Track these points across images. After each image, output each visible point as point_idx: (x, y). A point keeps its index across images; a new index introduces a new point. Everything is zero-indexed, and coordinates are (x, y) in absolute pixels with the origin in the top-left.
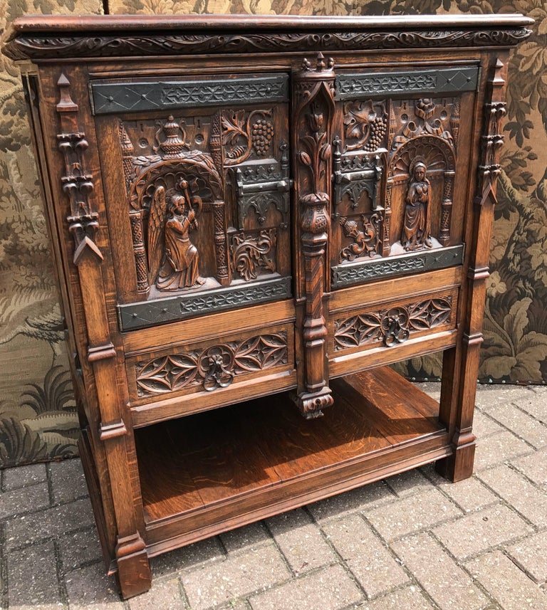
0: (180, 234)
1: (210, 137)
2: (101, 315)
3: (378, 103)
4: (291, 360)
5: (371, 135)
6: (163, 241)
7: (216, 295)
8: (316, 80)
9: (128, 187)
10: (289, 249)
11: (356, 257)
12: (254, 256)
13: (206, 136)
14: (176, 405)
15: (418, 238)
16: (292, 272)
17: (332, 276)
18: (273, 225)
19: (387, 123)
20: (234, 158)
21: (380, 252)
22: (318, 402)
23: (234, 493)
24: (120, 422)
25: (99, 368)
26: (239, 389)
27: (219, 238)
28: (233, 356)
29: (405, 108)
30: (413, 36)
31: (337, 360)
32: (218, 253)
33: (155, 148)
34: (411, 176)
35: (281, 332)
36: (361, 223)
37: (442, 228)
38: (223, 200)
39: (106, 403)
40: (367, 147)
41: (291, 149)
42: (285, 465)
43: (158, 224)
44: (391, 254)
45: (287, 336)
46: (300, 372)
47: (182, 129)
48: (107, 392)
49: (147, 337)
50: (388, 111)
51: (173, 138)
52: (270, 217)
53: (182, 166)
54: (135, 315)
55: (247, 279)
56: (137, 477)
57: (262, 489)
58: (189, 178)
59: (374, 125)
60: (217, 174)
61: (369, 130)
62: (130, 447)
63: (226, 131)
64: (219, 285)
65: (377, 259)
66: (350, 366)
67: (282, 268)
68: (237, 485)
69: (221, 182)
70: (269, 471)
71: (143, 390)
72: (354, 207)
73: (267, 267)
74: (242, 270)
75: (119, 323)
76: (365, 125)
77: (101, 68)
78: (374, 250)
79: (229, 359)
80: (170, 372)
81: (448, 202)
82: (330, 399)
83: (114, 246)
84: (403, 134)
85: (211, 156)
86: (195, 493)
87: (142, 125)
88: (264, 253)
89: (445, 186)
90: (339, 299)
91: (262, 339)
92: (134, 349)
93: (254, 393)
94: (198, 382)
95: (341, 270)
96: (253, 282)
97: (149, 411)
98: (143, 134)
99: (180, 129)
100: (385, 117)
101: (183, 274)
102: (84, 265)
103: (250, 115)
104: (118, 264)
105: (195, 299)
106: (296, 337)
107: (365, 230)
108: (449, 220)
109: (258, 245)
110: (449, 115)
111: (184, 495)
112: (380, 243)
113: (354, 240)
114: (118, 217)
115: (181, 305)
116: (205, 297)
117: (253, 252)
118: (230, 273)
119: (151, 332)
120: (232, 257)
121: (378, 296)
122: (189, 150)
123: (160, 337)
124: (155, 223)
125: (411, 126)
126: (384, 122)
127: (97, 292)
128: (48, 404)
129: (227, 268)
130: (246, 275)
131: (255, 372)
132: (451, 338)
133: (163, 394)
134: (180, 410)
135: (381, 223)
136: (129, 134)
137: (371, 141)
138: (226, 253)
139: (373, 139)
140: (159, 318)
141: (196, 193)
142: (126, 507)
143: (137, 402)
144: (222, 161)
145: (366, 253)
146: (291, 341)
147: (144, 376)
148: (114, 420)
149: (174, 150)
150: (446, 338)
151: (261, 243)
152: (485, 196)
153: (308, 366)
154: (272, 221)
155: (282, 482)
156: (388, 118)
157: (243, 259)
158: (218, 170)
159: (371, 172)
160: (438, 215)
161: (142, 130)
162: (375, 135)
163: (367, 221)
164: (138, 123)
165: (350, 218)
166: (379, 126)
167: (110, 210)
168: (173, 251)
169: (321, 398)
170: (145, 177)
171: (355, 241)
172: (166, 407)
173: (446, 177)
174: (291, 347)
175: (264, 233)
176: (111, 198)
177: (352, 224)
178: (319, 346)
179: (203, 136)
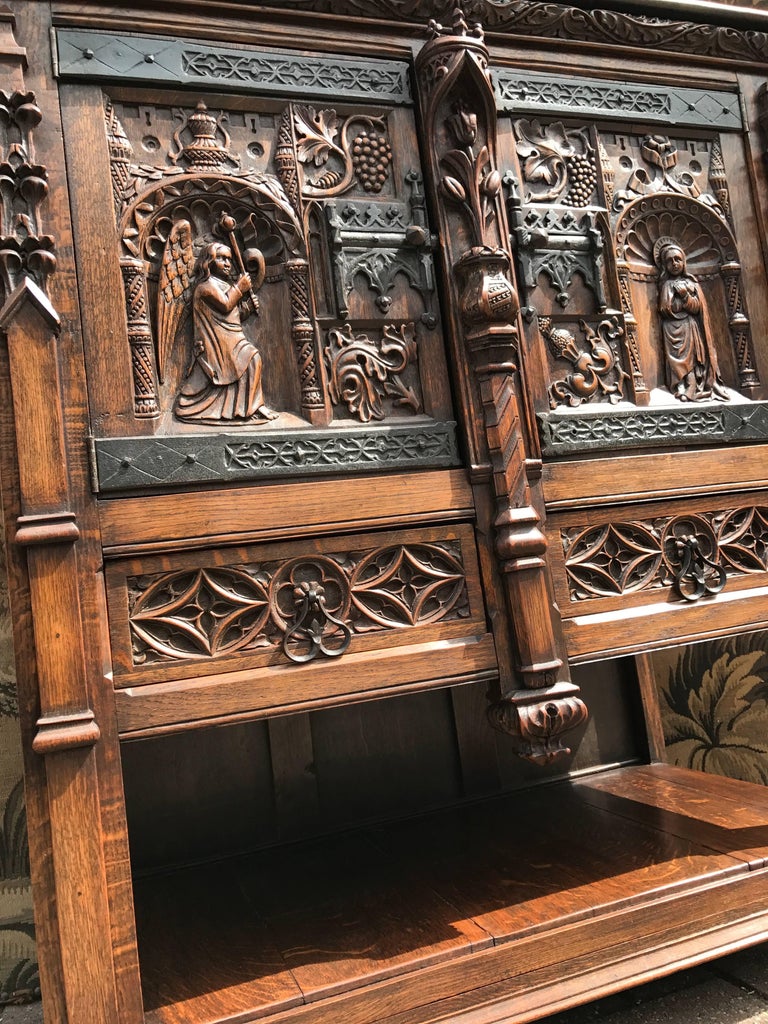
1: (278, 146)
3: (575, 131)
4: (477, 610)
5: (571, 182)
7: (301, 442)
8: (454, 46)
9: (121, 211)
10: (443, 367)
11: (584, 402)
12: (375, 373)
13: (267, 146)
14: (219, 691)
15: (699, 380)
16: (456, 412)
17: (541, 432)
18: (406, 316)
19: (597, 164)
20: (322, 187)
21: (629, 394)
22: (552, 710)
23: (377, 967)
24: (84, 709)
25: (39, 565)
26: (366, 664)
27: (300, 327)
28: (347, 587)
29: (624, 148)
31: (580, 621)
32: (302, 360)
33: (172, 154)
34: (660, 270)
35: (446, 542)
36: (581, 336)
37: (740, 368)
38: (305, 257)
39: (53, 659)
40: (567, 199)
41: (426, 180)
42: (501, 913)
43: (178, 288)
45: (460, 553)
46: (501, 638)
47: (224, 130)
48: (57, 628)
49: (152, 514)
50: (594, 145)
51: (205, 138)
52: (400, 299)
53: (224, 188)
54: (128, 459)
55: (365, 419)
56: (126, 882)
58: (240, 215)
59: (574, 164)
60: (291, 211)
61: (565, 171)
62: (111, 790)
63: (303, 140)
64: (305, 424)
65: (627, 407)
66: (612, 637)
67: (433, 404)
69: (298, 224)
71: (145, 648)
72: (563, 299)
73: (403, 400)
74: (352, 399)
75: (91, 475)
76: (556, 161)
77: (74, 7)
78: (617, 392)
79: (337, 591)
80: (207, 614)
81: (740, 318)
83: (88, 316)
84: (628, 188)
85: (279, 180)
87: (148, 114)
88: (395, 370)
89: (727, 291)
90: (562, 480)
91: (407, 553)
92: (124, 539)
93: (401, 679)
94: (272, 642)
95: (556, 420)
96: (377, 425)
97: (159, 698)
98: (149, 131)
99: (219, 129)
100: (590, 154)
101: (231, 393)
102: (21, 334)
103: (347, 123)
104: (93, 353)
105: (256, 445)
106: (482, 556)
107: (591, 350)
108: (751, 354)
109: (381, 354)
110: (705, 169)
112: (626, 378)
113: (574, 364)
114: (98, 262)
115: (227, 452)
116: (279, 441)
117: (373, 365)
118: (327, 400)
120: (329, 370)
122: (236, 166)
123: (182, 518)
124: (173, 289)
125: (641, 175)
126: (592, 163)
127: (44, 393)
129: (321, 392)
130: (361, 409)
131: (400, 631)
133: (192, 662)
134: (230, 704)
135: (620, 339)
136: (123, 125)
137: (574, 191)
138: (316, 360)
139: (576, 188)
140: (179, 474)
141: (252, 244)
143: (132, 677)
144: (298, 189)
145: (604, 396)
146: (471, 565)
147: (147, 614)
148: (70, 704)
149: (209, 159)
151: (386, 348)
153: (517, 620)
154: (405, 309)
155: (495, 942)
156: (597, 157)
157: (354, 376)
158: (292, 204)
159: (583, 240)
160: (728, 343)
161: (149, 124)
162: (578, 180)
163: (592, 332)
164: (142, 111)
165: (559, 320)
166: (583, 167)
167: (84, 247)
168: (210, 345)
170: (153, 198)
171: (576, 369)
172: (198, 693)
173: (726, 274)
174: (472, 580)
175: (390, 331)
176: (84, 226)
177: (563, 334)
179: (260, 146)
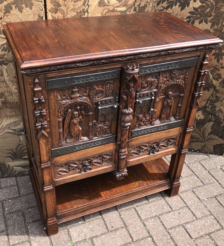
0: (75, 124)
1: (89, 92)
2: (46, 154)
4: (113, 161)
5: (151, 85)
6: (69, 126)
7: (88, 143)
8: (131, 74)
9: (58, 111)
10: (116, 126)
11: (141, 127)
14: (70, 178)
16: (116, 133)
17: (131, 133)
18: (110, 119)
19: (159, 81)
20: (98, 98)
21: (151, 124)
22: (122, 175)
23: (89, 202)
25: (44, 170)
26: (94, 172)
27: (90, 124)
28: (92, 162)
29: (166, 74)
30: (172, 52)
31: (131, 160)
32: (89, 129)
33: (68, 98)
34: (166, 97)
35: (110, 153)
36: (144, 115)
37: (176, 114)
38: (92, 112)
39: (46, 180)
40: (149, 89)
41: (120, 94)
42: (108, 191)
43: (68, 122)
44: (155, 124)
45: (112, 154)
46: (117, 165)
47: (79, 91)
48: (47, 177)
49: (62, 158)
50: (159, 77)
51: (75, 94)
52: (110, 116)
53: (78, 103)
54: (58, 152)
55: (99, 137)
56: (55, 200)
57: (99, 201)
58: (81, 106)
59: (153, 82)
60: (91, 104)
63: (95, 90)
64: (88, 139)
66: (135, 162)
67: (112, 132)
68: (90, 199)
69: (92, 107)
70: (102, 193)
71: (59, 174)
73: (107, 132)
74: (97, 134)
75: (52, 155)
76: (149, 82)
77: (51, 74)
78: (148, 124)
79: (91, 162)
80: (69, 168)
81: (180, 105)
82: (126, 174)
83: (52, 130)
84: (164, 84)
85: (89, 98)
86: (75, 201)
87: (64, 90)
88: (106, 128)
89: (179, 99)
90: (133, 141)
91: (103, 156)
92: (57, 162)
94: (79, 170)
95: (135, 131)
96: (102, 138)
97: (61, 180)
100: (158, 78)
101: (76, 137)
102: (41, 139)
103: (105, 83)
104: (53, 136)
105: (80, 145)
106: (116, 154)
107: (145, 117)
108: (180, 111)
110: (184, 75)
111: (71, 202)
112: (151, 121)
113: (141, 121)
114: (54, 121)
115: (75, 148)
116: (83, 144)
117: (102, 128)
118: (93, 135)
119: (63, 157)
120: (94, 130)
121: (148, 139)
122: (81, 97)
123: (66, 158)
124: (67, 121)
125: (168, 80)
126: (157, 80)
127: (45, 147)
128: (17, 157)
129: (92, 134)
130: (99, 136)
131: (100, 166)
132: (175, 150)
133: (66, 175)
135: (152, 114)
136: (59, 94)
137: (151, 87)
138: (92, 129)
141: (82, 110)
142: (51, 210)
143: (57, 178)
144: (93, 100)
145: (146, 125)
146: (114, 156)
147: (59, 170)
148: (49, 185)
149: (76, 98)
150: (173, 151)
151: (105, 125)
152: (195, 103)
153: (119, 164)
155: (106, 199)
156: (159, 79)
157: (98, 131)
159: (150, 98)
160: (175, 109)
161: (64, 92)
162: (153, 85)
163: (147, 114)
165: (141, 113)
166: (155, 82)
167: (51, 119)
168: (73, 130)
169: (123, 174)
170: (64, 108)
172: (67, 179)
173: (180, 96)
174: (114, 158)
175: (107, 122)
176: (52, 116)
177: (141, 116)
178: (124, 158)
179: (87, 92)
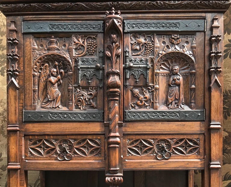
0: (53, 84)
1: (69, 45)
3: (149, 35)
4: (103, 155)
5: (145, 49)
7: (65, 113)
8: (110, 18)
9: (33, 62)
11: (139, 108)
12: (85, 99)
13: (67, 45)
14: (44, 164)
15: (176, 103)
18: (95, 85)
19: (154, 44)
20: (78, 55)
21: (153, 107)
22: (114, 179)
24: (18, 163)
25: (11, 135)
26: (75, 163)
27: (69, 88)
28: (73, 146)
29: (164, 39)
30: (162, 2)
32: (69, 95)
33: (46, 48)
35: (98, 139)
36: (141, 91)
37: (191, 100)
38: (72, 72)
39: (12, 153)
40: (144, 54)
43: (44, 79)
45: (101, 142)
46: (107, 161)
47: (57, 42)
48: (13, 147)
49: (34, 127)
50: (154, 39)
51: (53, 44)
52: (94, 81)
53: (55, 56)
54: (30, 115)
58: (59, 62)
59: (147, 45)
60: (70, 61)
61: (144, 47)
62: (22, 179)
63: (75, 43)
64: (68, 110)
65: (152, 110)
67: (99, 107)
69: (72, 64)
71: (31, 153)
72: (137, 81)
73: (92, 105)
74: (79, 105)
76: (141, 44)
77: (27, 17)
78: (149, 106)
79: (71, 147)
80: (44, 148)
81: (193, 86)
82: (121, 180)
83: (25, 85)
84: (163, 50)
85: (69, 53)
87: (42, 39)
88: (91, 98)
89: (191, 79)
90: (129, 127)
91: (88, 141)
92: (28, 131)
93: (82, 167)
94: (56, 155)
95: (130, 112)
96: (84, 111)
97: (32, 163)
98: (41, 43)
99: (56, 42)
100: (153, 41)
101: (53, 102)
102: (11, 89)
103: (87, 38)
104: (26, 93)
105: (56, 113)
107: (143, 95)
108: (195, 95)
109: (88, 94)
112: (152, 102)
113: (138, 98)
114: (28, 74)
115: (50, 115)
116: (61, 113)
117: (85, 97)
118: (74, 105)
119: (36, 125)
120: (75, 97)
121: (151, 129)
122: (60, 50)
123: (39, 128)
125: (168, 46)
126: (152, 44)
127: (14, 101)
129: (72, 102)
130: (81, 107)
131: (84, 157)
132: (200, 163)
133: (39, 157)
134: (46, 166)
135: (153, 91)
136: (36, 43)
137: (146, 52)
138: (72, 95)
139: (146, 51)
140: (39, 119)
141: (61, 68)
143: (28, 158)
144: (72, 55)
146: (103, 145)
147: (32, 147)
148: (14, 161)
149: (53, 49)
150: (197, 162)
151: (89, 93)
152: (213, 82)
154: (95, 84)
157: (81, 99)
158: (71, 59)
159: (145, 65)
160: (188, 93)
161: (42, 42)
162: (147, 49)
163: (145, 90)
164: (40, 39)
165: (135, 87)
166: (149, 45)
167: (26, 70)
168: (49, 92)
169: (116, 178)
170: (40, 59)
171: (139, 100)
172: (40, 163)
173: (191, 74)
174: (103, 148)
175: (91, 89)
176: (26, 66)
177: (137, 91)
178: (115, 147)
179: (66, 45)
